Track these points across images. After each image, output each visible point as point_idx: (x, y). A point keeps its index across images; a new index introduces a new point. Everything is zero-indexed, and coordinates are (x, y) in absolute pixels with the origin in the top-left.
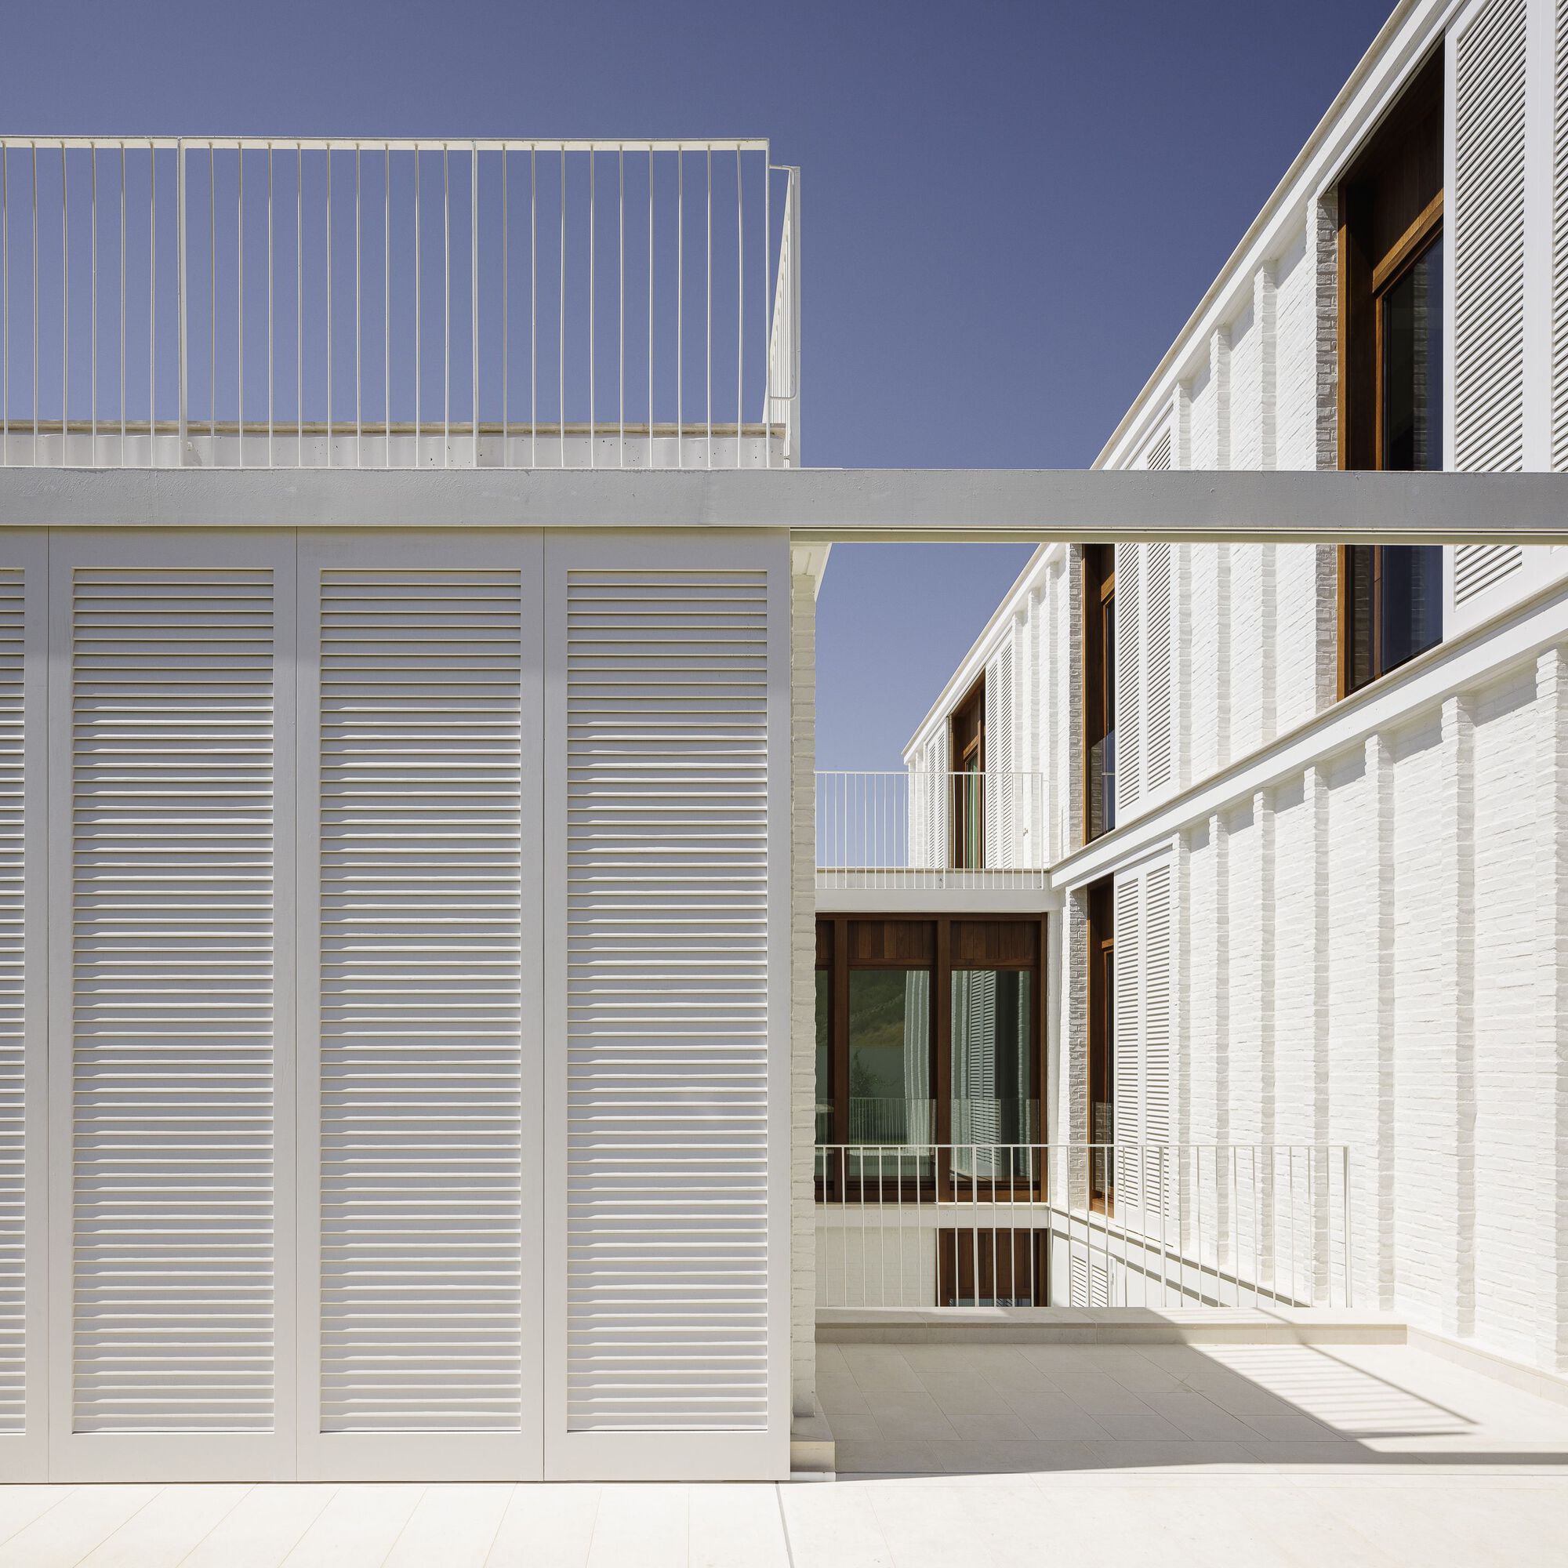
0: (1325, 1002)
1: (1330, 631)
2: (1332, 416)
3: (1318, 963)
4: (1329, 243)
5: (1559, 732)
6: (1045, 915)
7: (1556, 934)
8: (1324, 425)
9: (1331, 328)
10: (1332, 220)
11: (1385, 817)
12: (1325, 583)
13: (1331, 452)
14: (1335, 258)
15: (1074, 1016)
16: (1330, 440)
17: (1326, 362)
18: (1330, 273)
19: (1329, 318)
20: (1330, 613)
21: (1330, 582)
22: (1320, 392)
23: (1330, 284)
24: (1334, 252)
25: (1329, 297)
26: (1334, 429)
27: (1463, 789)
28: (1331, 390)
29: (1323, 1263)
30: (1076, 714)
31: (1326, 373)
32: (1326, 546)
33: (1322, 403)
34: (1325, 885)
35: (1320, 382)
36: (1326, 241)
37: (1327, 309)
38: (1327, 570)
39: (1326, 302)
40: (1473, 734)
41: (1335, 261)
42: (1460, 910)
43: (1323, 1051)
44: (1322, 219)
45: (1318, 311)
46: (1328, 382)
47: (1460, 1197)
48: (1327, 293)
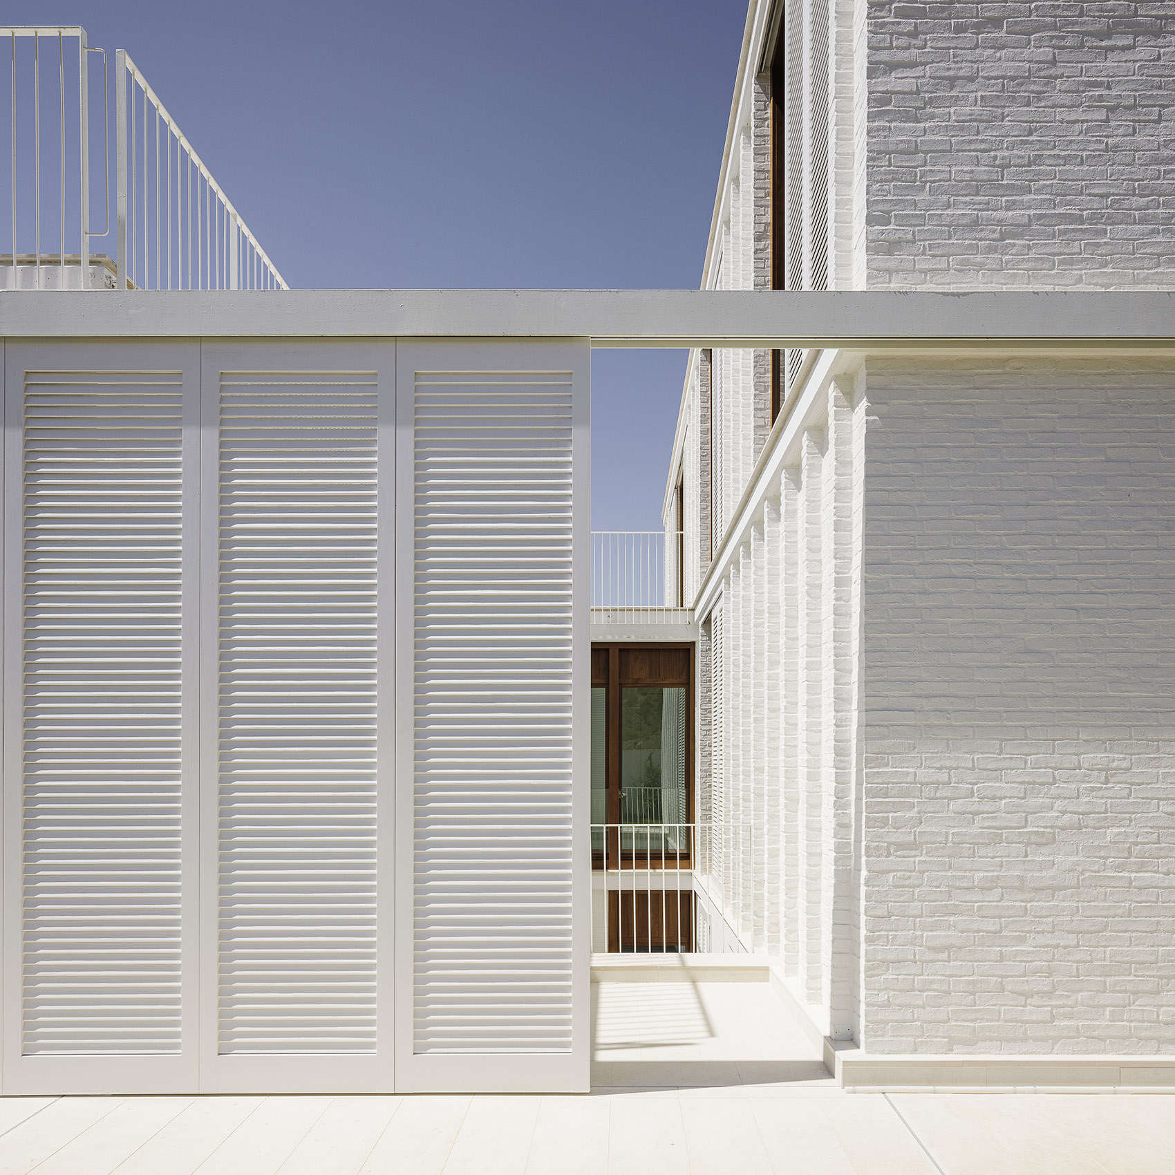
0: (762, 711)
1: (764, 418)
2: (766, 249)
3: (756, 681)
4: (764, 112)
5: (809, 497)
6: (694, 643)
7: (807, 657)
8: (760, 255)
9: (765, 179)
10: (766, 94)
11: (772, 565)
12: (761, 380)
13: (765, 277)
14: (768, 125)
15: (704, 722)
16: (764, 268)
17: (761, 206)
18: (765, 136)
19: (763, 171)
20: (765, 404)
21: (765, 380)
22: (756, 230)
23: (764, 144)
24: (767, 119)
25: (764, 154)
26: (768, 259)
27: (789, 542)
28: (765, 228)
29: (760, 917)
30: (705, 485)
31: (761, 215)
32: (761, 350)
33: (758, 239)
34: (761, 619)
35: (756, 222)
36: (762, 111)
37: (762, 164)
38: (762, 371)
39: (761, 158)
40: (796, 499)
41: (768, 126)
42: (787, 638)
43: (761, 750)
44: (758, 93)
45: (755, 166)
46: (763, 222)
47: (787, 865)
48: (762, 152)
